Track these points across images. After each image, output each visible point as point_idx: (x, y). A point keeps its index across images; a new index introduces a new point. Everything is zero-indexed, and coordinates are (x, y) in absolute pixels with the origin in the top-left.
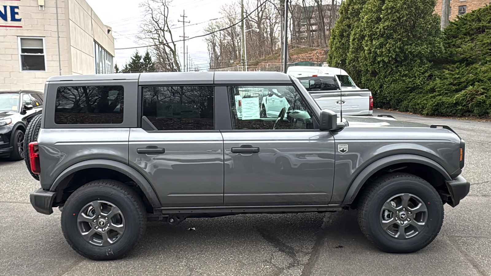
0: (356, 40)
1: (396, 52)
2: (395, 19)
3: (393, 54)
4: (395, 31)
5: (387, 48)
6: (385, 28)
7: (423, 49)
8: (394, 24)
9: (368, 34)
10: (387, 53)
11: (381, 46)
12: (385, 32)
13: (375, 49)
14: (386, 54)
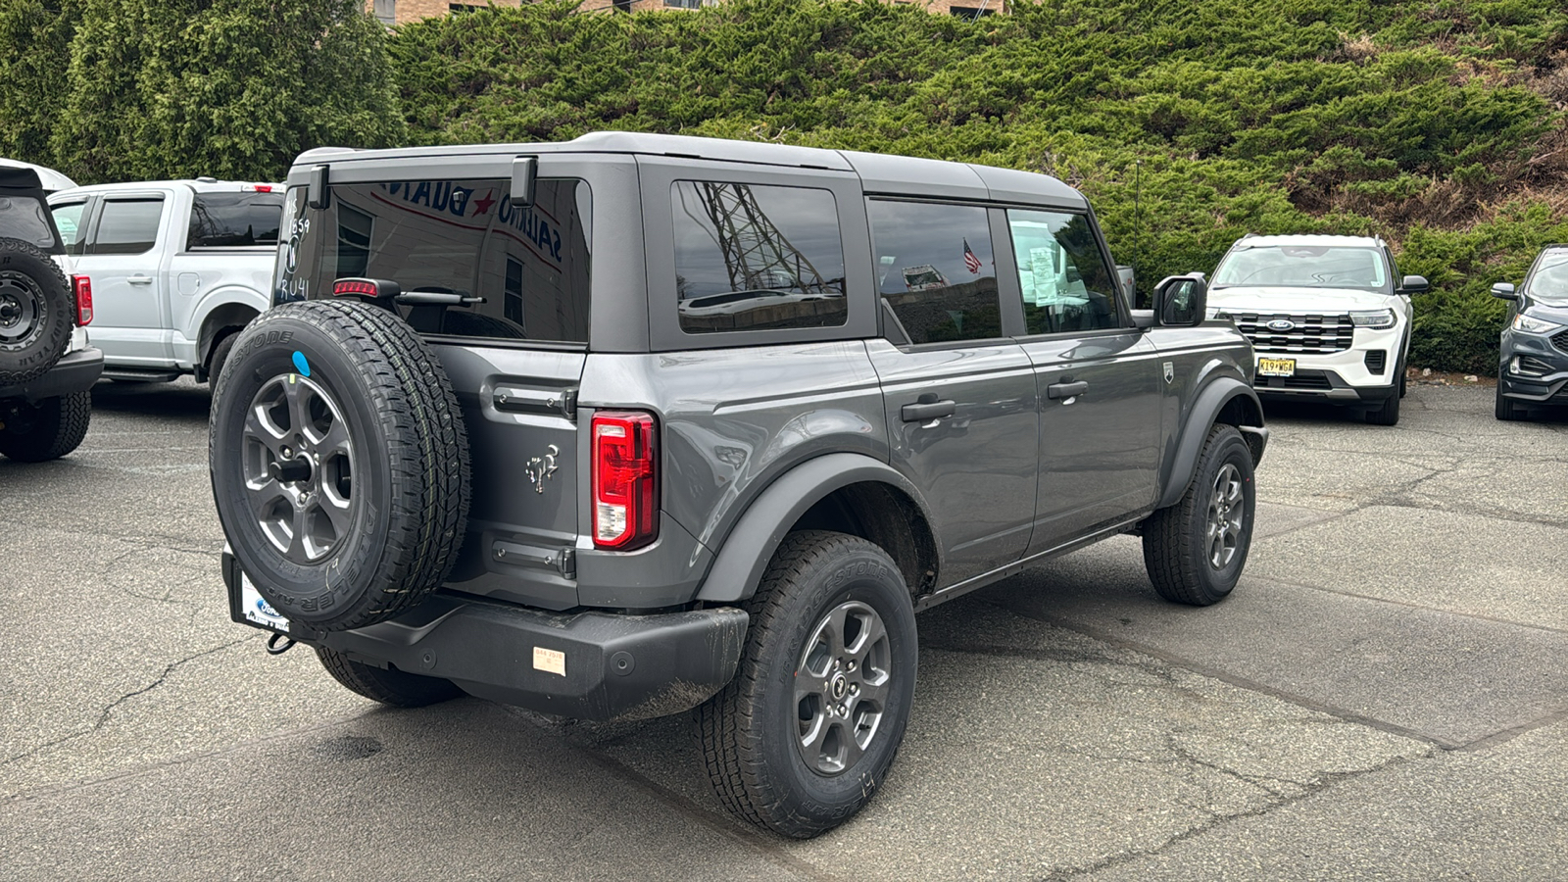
0: (103, 63)
1: (276, 124)
2: (262, 9)
3: (268, 131)
4: (267, 51)
5: (244, 104)
6: (232, 34)
7: (359, 123)
8: (259, 26)
9: (161, 48)
10: (248, 123)
11: (221, 97)
12: (229, 48)
13: (200, 104)
14: (243, 126)
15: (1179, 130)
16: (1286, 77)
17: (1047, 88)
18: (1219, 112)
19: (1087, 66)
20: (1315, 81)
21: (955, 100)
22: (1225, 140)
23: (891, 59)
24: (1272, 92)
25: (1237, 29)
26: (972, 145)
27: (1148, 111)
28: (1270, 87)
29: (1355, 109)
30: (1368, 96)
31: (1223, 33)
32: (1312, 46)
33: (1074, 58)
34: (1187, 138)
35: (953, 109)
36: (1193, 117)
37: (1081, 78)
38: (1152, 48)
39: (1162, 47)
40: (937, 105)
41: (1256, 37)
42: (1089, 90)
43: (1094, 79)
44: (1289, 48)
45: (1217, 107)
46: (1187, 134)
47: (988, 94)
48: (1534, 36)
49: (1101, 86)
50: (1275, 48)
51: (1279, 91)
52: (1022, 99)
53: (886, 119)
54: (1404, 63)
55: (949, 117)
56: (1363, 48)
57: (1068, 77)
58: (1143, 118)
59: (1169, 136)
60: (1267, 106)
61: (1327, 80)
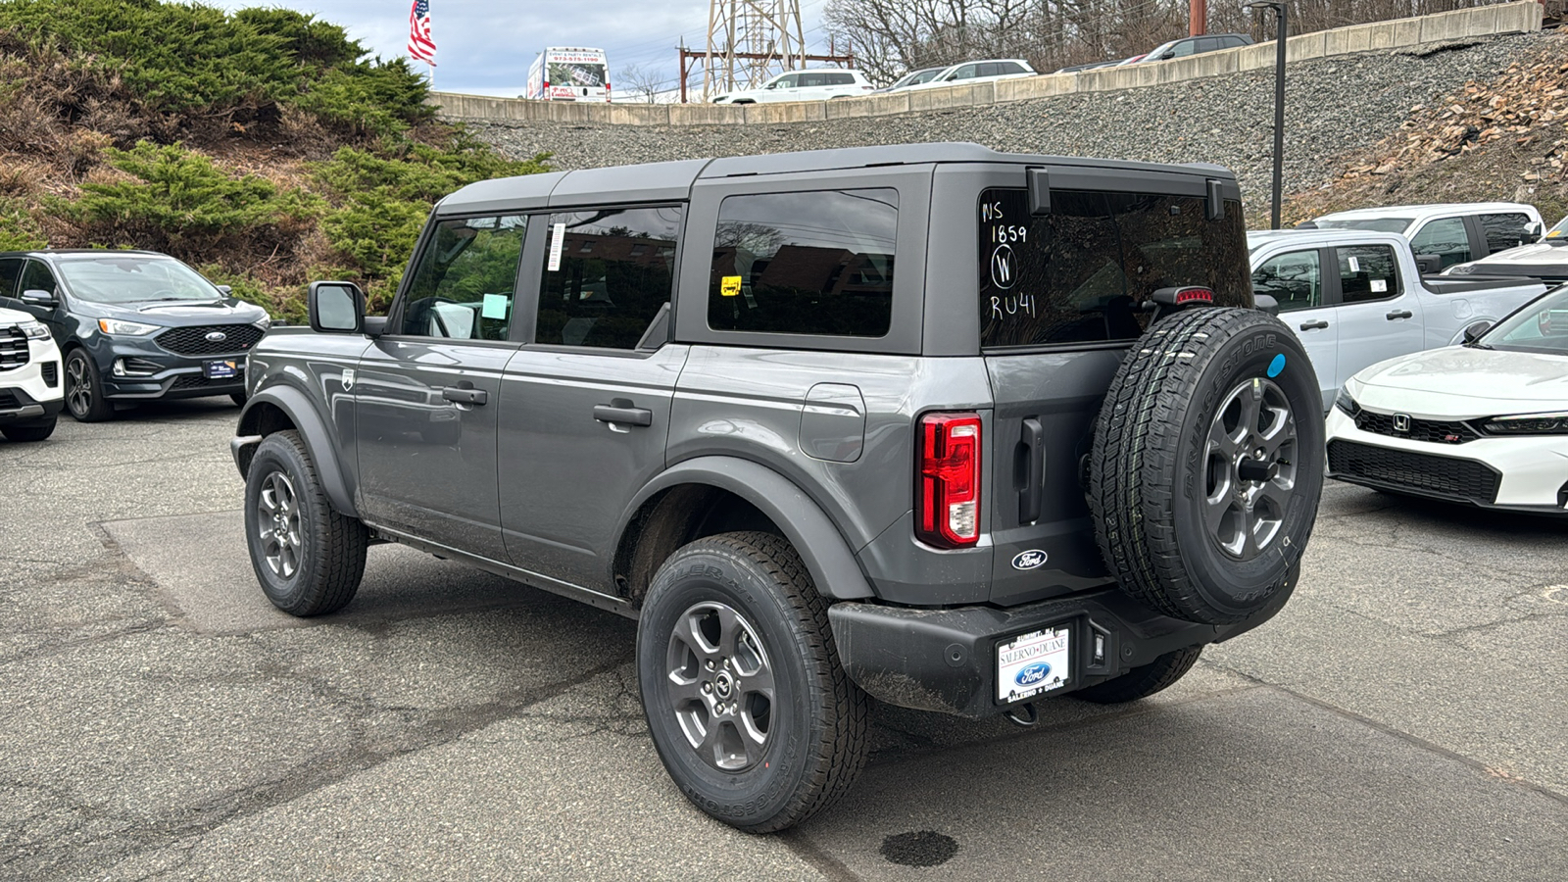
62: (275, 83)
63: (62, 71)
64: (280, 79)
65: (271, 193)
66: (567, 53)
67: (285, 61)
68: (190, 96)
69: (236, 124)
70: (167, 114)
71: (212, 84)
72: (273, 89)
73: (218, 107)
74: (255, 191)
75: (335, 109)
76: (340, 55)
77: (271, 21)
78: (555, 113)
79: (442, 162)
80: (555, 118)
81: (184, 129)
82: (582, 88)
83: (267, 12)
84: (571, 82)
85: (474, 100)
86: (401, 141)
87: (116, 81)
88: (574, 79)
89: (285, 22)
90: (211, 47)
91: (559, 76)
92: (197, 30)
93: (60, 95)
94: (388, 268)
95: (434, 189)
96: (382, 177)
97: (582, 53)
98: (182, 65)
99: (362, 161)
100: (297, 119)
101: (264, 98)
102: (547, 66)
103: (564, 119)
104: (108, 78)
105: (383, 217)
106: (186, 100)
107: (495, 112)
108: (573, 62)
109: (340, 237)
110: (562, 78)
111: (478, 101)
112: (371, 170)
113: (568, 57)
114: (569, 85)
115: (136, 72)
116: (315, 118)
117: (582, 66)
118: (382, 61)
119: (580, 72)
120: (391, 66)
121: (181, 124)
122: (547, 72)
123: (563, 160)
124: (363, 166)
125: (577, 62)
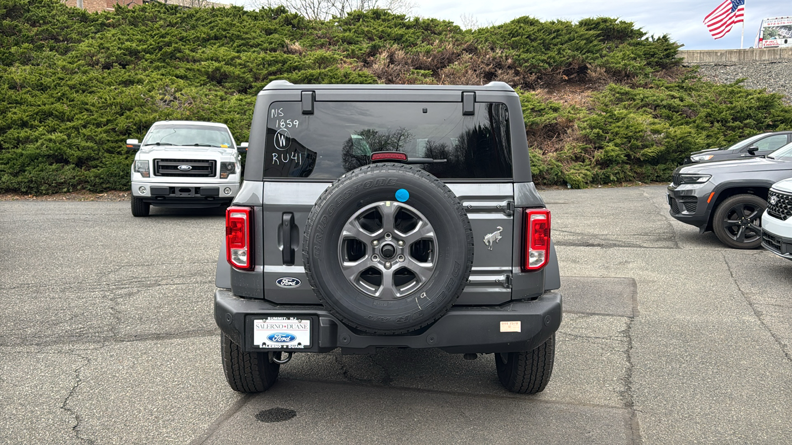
15: (224, 80)
16: (272, 59)
17: (151, 53)
18: (244, 73)
19: (169, 44)
20: (284, 62)
21: (102, 55)
22: (248, 87)
23: (54, 29)
24: (266, 66)
25: (239, 33)
26: (122, 81)
27: (210, 70)
28: (265, 63)
29: (306, 76)
30: (310, 71)
31: (233, 34)
32: (275, 45)
33: (162, 39)
34: (230, 84)
35: (102, 60)
36: (232, 75)
37: (169, 50)
38: (198, 38)
39: (203, 38)
40: (92, 57)
41: (249, 39)
42: (172, 56)
43: (174, 51)
44: (265, 45)
45: (242, 70)
46: (229, 83)
47: (121, 54)
48: (361, 50)
49: (178, 55)
50: (259, 45)
51: (269, 65)
52: (139, 58)
53: (64, 63)
54: (321, 57)
55: (100, 65)
56: (297, 48)
57: (160, 49)
58: (207, 73)
59: (219, 83)
60: (265, 72)
61: (290, 62)
62: (589, 54)
63: (489, 58)
64: (592, 52)
65: (559, 108)
66: (776, 20)
67: (595, 43)
68: (542, 64)
69: (564, 76)
70: (531, 73)
71: (554, 58)
72: (587, 57)
73: (557, 68)
74: (551, 108)
75: (614, 65)
76: (629, 37)
77: (594, 24)
78: (758, 55)
79: (667, 88)
80: (757, 58)
81: (539, 80)
82: (784, 40)
83: (593, 20)
84: (777, 37)
85: (707, 52)
86: (648, 77)
87: (510, 61)
88: (779, 35)
89: (601, 23)
90: (558, 40)
91: (769, 34)
92: (554, 33)
93: (487, 69)
94: (607, 144)
95: (656, 102)
96: (629, 97)
97: (786, 20)
98: (543, 50)
99: (618, 90)
100: (595, 72)
101: (583, 62)
102: (762, 29)
103: (763, 59)
104: (507, 59)
105: (612, 118)
106: (541, 66)
107: (719, 58)
108: (780, 25)
109: (585, 129)
110: (771, 35)
111: (709, 53)
112: (622, 94)
113: (776, 23)
114: (775, 38)
115: (519, 56)
116: (604, 70)
117: (785, 27)
118: (654, 37)
119: (784, 30)
120: (659, 39)
121: (538, 78)
122: (762, 33)
123: (755, 82)
124: (618, 93)
125: (783, 25)
